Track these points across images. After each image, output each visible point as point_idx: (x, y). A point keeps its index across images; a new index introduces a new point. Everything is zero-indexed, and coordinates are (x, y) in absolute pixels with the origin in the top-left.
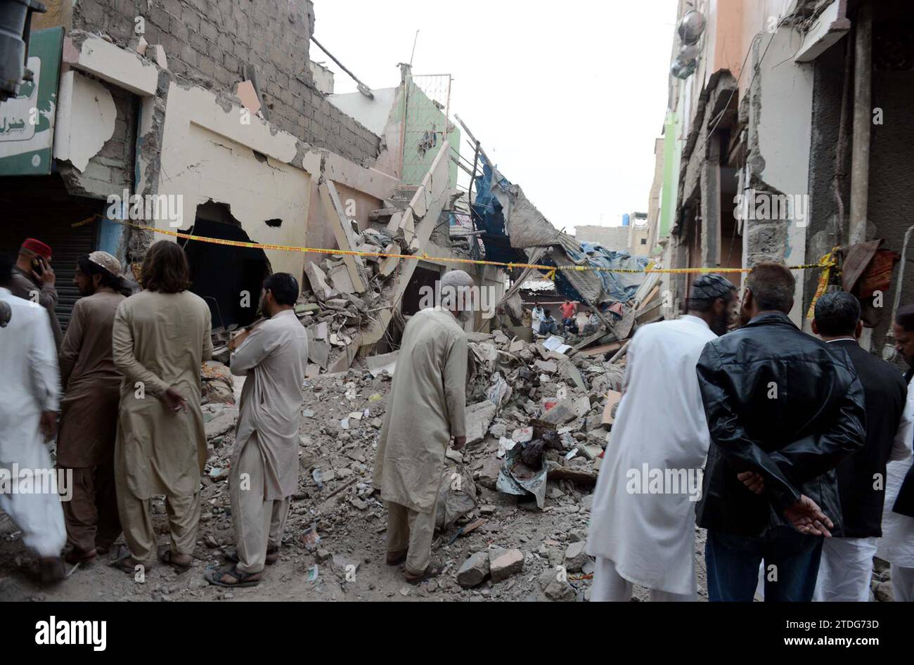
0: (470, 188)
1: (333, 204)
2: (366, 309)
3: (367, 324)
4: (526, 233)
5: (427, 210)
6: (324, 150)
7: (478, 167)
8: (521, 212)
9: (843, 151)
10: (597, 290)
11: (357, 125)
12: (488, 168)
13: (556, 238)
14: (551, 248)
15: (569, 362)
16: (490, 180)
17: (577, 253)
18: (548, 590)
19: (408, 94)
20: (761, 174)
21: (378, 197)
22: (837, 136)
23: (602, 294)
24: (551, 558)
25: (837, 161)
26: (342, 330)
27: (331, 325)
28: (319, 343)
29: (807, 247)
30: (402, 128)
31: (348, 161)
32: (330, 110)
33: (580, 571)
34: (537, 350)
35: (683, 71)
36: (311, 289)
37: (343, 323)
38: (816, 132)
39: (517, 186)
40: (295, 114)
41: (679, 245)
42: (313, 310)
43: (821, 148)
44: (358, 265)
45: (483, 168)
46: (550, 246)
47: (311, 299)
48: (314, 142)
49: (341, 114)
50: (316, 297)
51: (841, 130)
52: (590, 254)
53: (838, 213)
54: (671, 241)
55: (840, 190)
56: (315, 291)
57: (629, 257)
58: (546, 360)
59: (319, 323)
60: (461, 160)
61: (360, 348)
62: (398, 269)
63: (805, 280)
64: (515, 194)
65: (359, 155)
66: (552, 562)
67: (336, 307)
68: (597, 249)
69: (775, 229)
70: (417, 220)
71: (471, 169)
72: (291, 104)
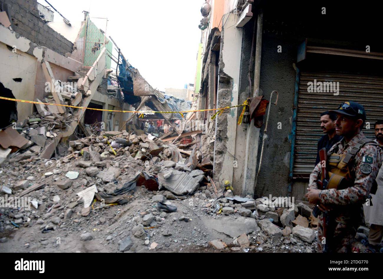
0: (117, 69)
1: (49, 72)
2: (64, 121)
3: (65, 128)
4: (140, 90)
5: (95, 78)
6: (44, 47)
7: (120, 60)
8: (138, 81)
9: (252, 62)
10: (170, 114)
11: (62, 37)
12: (124, 61)
13: (153, 92)
14: (151, 96)
15: (154, 143)
16: (125, 66)
17: (162, 99)
18: (136, 234)
19: (87, 25)
20: (223, 69)
21: (72, 70)
22: (250, 57)
23: (172, 116)
24: (138, 221)
25: (250, 66)
26: (52, 130)
27: (47, 128)
28: (41, 136)
29: (239, 98)
30: (84, 40)
31: (57, 53)
32: (48, 29)
33: (149, 225)
34: (141, 138)
35: (203, 27)
36: (37, 111)
37: (53, 127)
38: (243, 54)
39: (137, 69)
40: (29, 29)
41: (202, 97)
42: (38, 121)
43: (244, 60)
44: (61, 101)
45: (122, 61)
46: (150, 95)
47: (37, 116)
48: (40, 43)
49: (54, 31)
50: (40, 115)
51: (251, 54)
52: (168, 99)
53: (249, 85)
54: (199, 95)
55: (251, 77)
56: (39, 112)
57: (184, 101)
58: (145, 143)
59: (41, 127)
60: (112, 57)
61: (61, 138)
62: (81, 104)
63: (238, 110)
64: (136, 73)
65: (63, 51)
66: (138, 223)
67: (50, 120)
68: (171, 97)
69: (228, 91)
70: (90, 82)
71: (117, 61)
72: (27, 24)
